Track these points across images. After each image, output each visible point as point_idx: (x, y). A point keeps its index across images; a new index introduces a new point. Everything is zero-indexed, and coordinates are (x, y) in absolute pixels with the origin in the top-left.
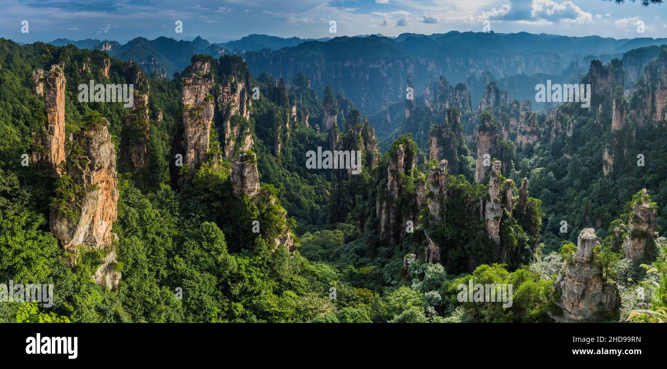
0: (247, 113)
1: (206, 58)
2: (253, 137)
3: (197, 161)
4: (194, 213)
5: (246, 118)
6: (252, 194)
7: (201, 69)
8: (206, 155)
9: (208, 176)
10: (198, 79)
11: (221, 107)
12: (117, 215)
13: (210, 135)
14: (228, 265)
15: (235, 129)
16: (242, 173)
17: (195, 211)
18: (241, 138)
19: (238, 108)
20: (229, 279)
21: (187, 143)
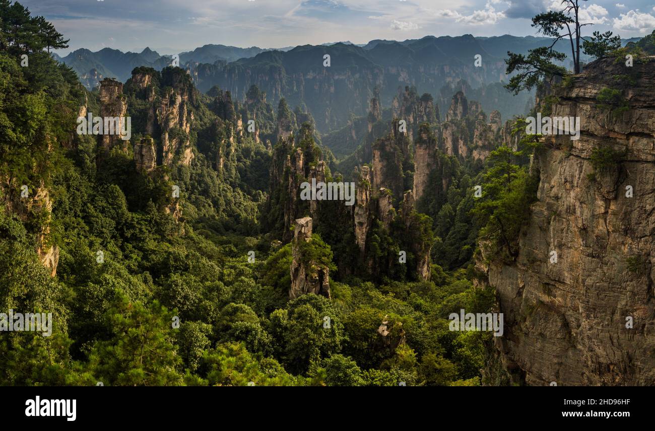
0: (186, 126)
1: (147, 71)
2: (193, 151)
5: (185, 131)
7: (141, 81)
11: (160, 120)
15: (174, 141)
18: (179, 151)
19: (177, 120)
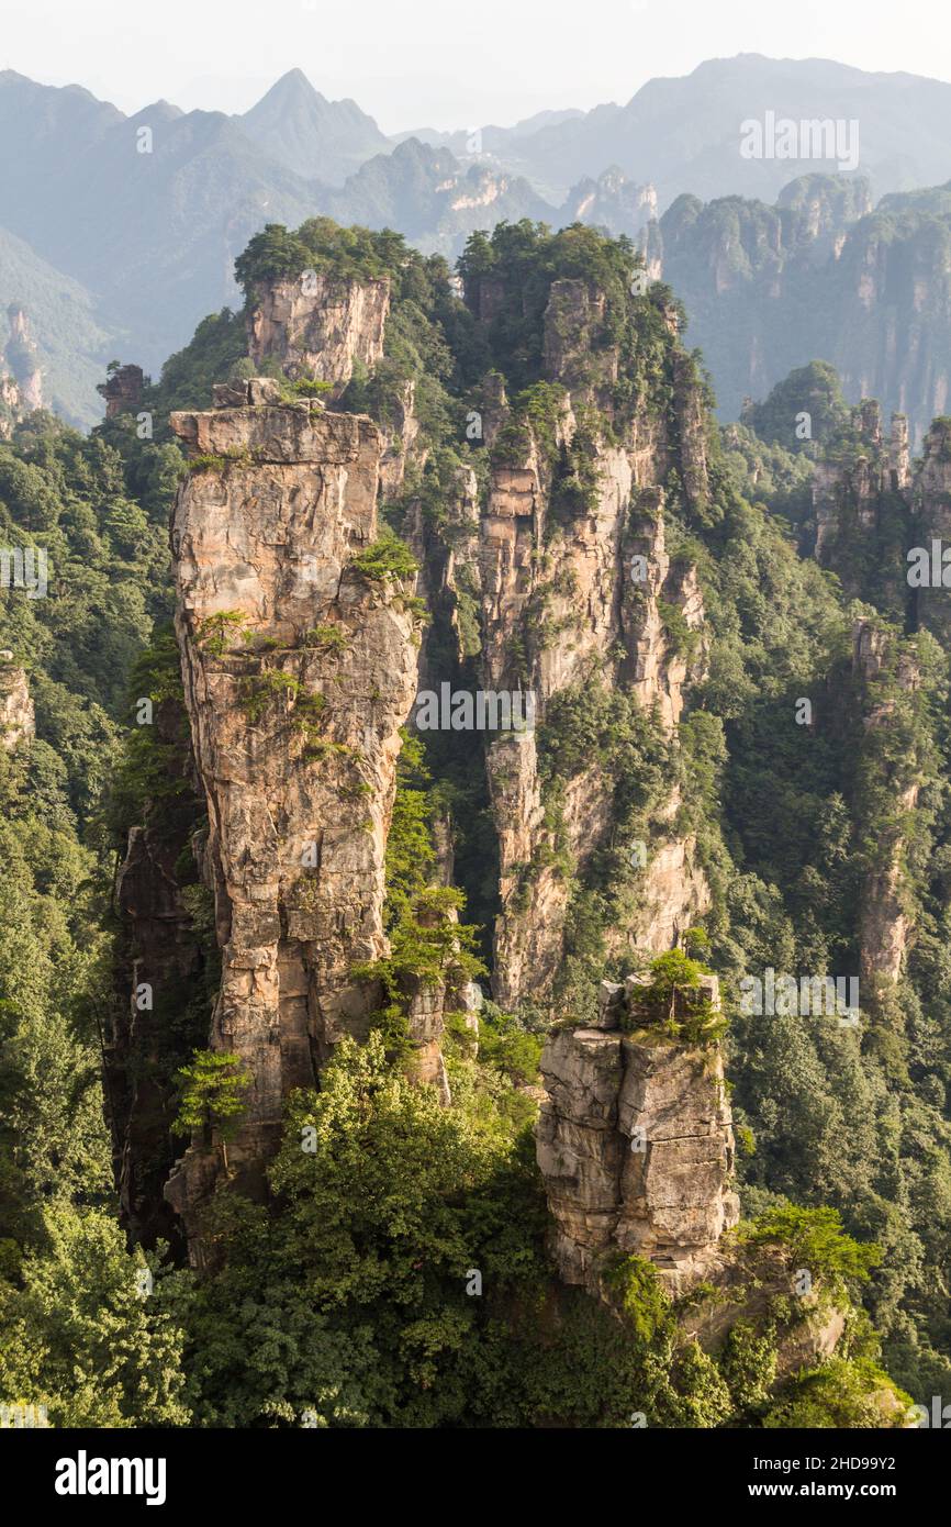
0: (663, 675)
1: (357, 253)
2: (702, 858)
3: (303, 1028)
4: (290, 1397)
5: (655, 717)
6: (687, 1267)
7: (314, 338)
8: (361, 981)
9: (383, 1137)
10: (299, 418)
11: (474, 630)
13: (393, 837)
15: (577, 793)
16: (615, 1117)
17: (300, 1388)
18: (613, 862)
19: (596, 638)
21: (228, 903)
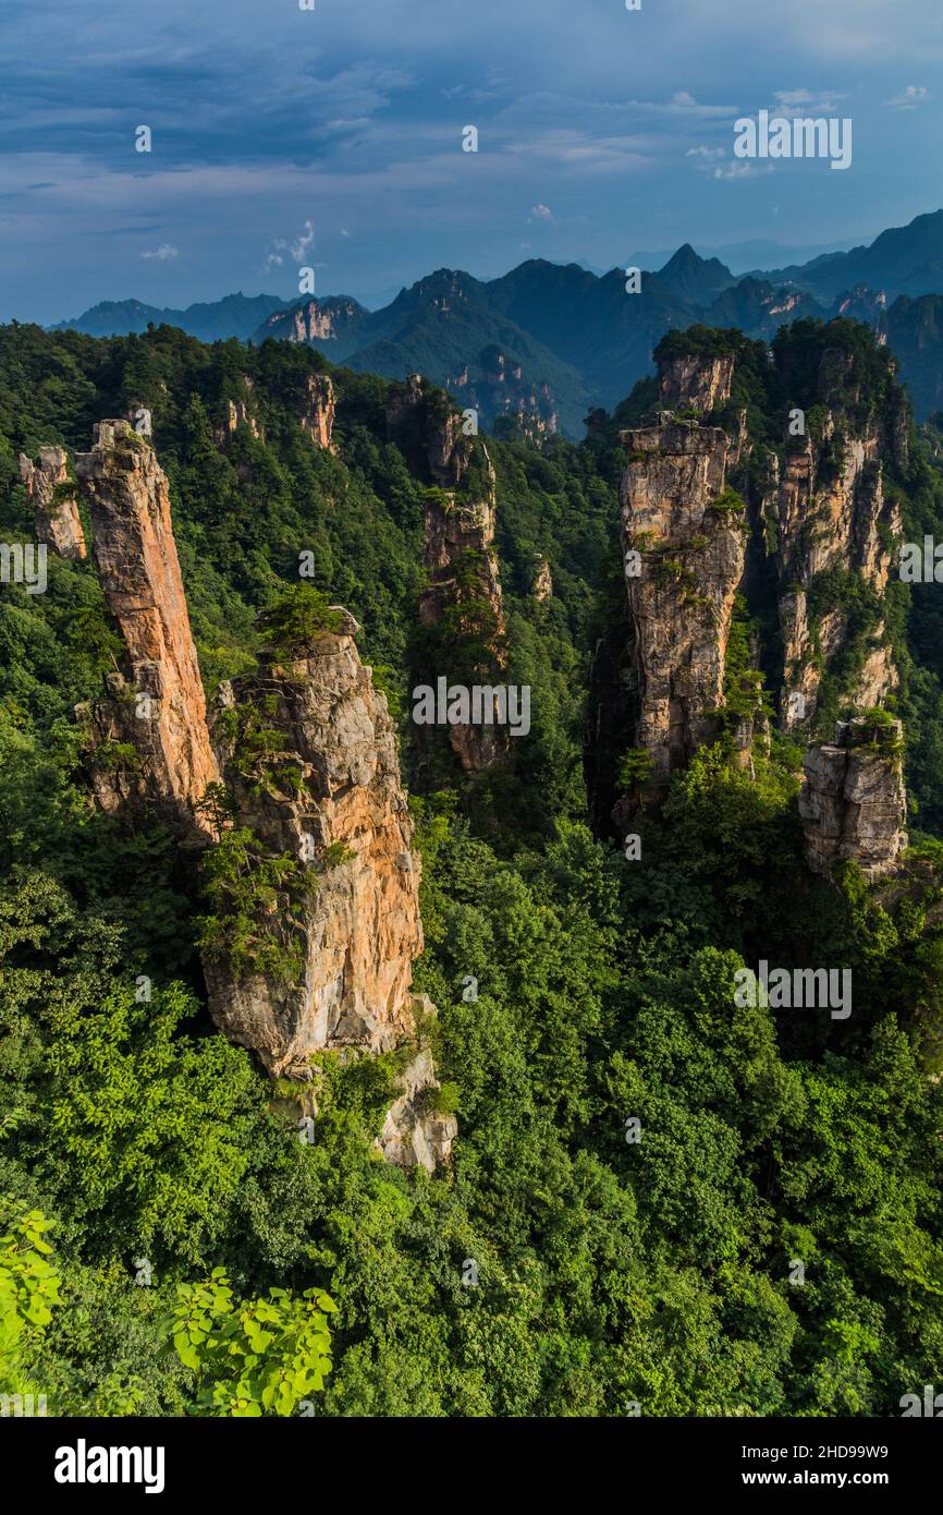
0: (878, 562)
1: (717, 342)
2: (895, 660)
3: (681, 740)
4: (671, 916)
5: (872, 584)
6: (877, 868)
7: (695, 388)
8: (711, 717)
9: (720, 794)
10: (685, 431)
11: (775, 539)
12: (422, 935)
13: (729, 646)
14: (777, 1097)
15: (826, 625)
16: (841, 790)
17: (675, 911)
18: (846, 661)
19: (841, 542)
20: (777, 1144)
21: (645, 677)
